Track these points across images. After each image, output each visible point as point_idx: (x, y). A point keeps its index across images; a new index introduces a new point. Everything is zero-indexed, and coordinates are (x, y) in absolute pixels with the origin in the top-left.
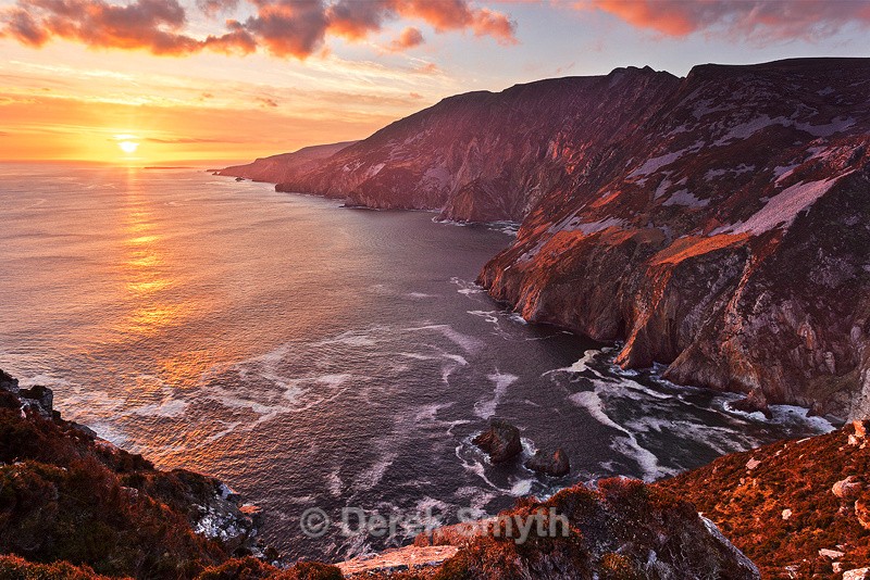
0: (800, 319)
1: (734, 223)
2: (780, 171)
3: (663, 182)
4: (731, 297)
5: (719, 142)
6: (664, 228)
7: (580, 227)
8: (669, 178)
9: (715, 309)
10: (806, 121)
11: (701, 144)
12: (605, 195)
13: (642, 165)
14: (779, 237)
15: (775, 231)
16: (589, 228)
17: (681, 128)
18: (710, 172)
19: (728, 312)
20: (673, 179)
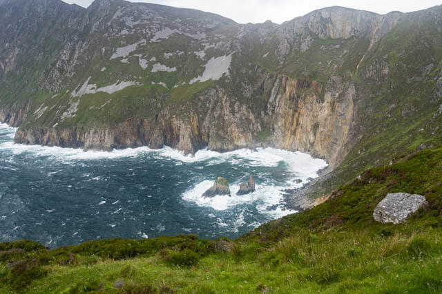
0: (248, 112)
1: (197, 77)
2: (197, 53)
3: (140, 60)
4: (222, 108)
5: (153, 40)
6: (161, 83)
7: (99, 90)
8: (143, 58)
9: (216, 116)
10: (187, 32)
11: (145, 41)
12: (102, 70)
13: (115, 52)
14: (229, 79)
15: (224, 77)
16: (110, 89)
17: (125, 32)
18: (165, 54)
19: (224, 115)
20: (146, 58)
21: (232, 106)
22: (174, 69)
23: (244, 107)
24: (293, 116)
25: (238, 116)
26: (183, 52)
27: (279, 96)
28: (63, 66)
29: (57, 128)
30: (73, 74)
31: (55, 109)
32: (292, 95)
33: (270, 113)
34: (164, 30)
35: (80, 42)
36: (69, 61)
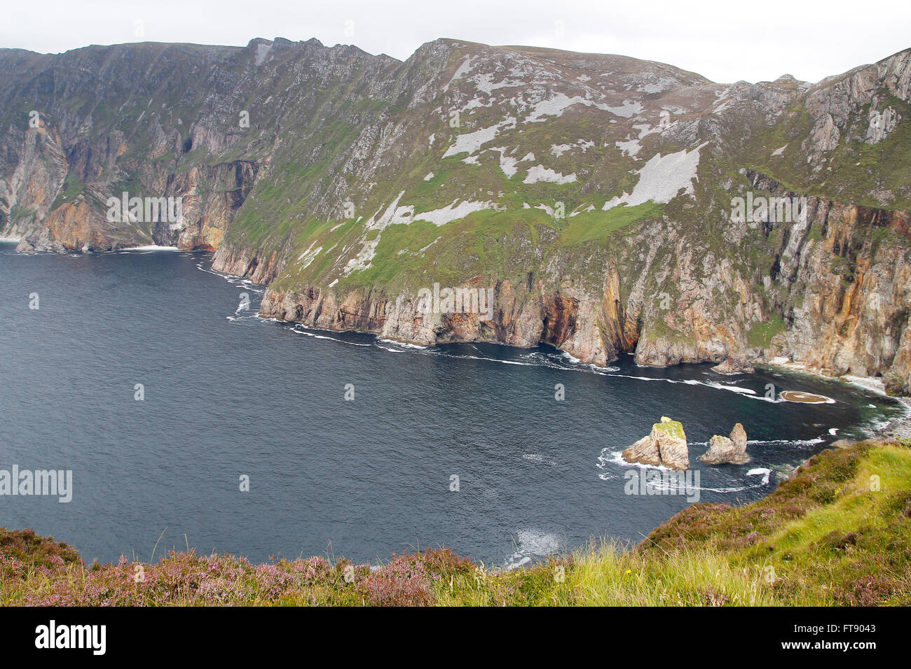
0: (733, 276)
1: (620, 196)
2: (623, 146)
3: (502, 159)
4: (673, 265)
5: (532, 118)
6: (542, 207)
7: (419, 217)
8: (507, 154)
9: (659, 281)
10: (602, 102)
11: (513, 120)
12: (427, 178)
13: (454, 142)
14: (691, 202)
15: (681, 197)
16: (440, 217)
17: (475, 103)
18: (554, 147)
19: (679, 279)
20: (514, 156)
21: (697, 261)
22: (572, 178)
23: (725, 263)
24: (843, 291)
25: (710, 283)
26: (591, 144)
27: (809, 244)
28: (354, 169)
29: (336, 288)
30: (372, 185)
31: (336, 252)
32: (841, 242)
33: (786, 283)
34: (553, 99)
35: (390, 124)
36: (366, 161)
